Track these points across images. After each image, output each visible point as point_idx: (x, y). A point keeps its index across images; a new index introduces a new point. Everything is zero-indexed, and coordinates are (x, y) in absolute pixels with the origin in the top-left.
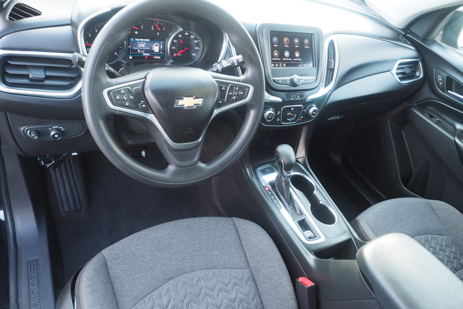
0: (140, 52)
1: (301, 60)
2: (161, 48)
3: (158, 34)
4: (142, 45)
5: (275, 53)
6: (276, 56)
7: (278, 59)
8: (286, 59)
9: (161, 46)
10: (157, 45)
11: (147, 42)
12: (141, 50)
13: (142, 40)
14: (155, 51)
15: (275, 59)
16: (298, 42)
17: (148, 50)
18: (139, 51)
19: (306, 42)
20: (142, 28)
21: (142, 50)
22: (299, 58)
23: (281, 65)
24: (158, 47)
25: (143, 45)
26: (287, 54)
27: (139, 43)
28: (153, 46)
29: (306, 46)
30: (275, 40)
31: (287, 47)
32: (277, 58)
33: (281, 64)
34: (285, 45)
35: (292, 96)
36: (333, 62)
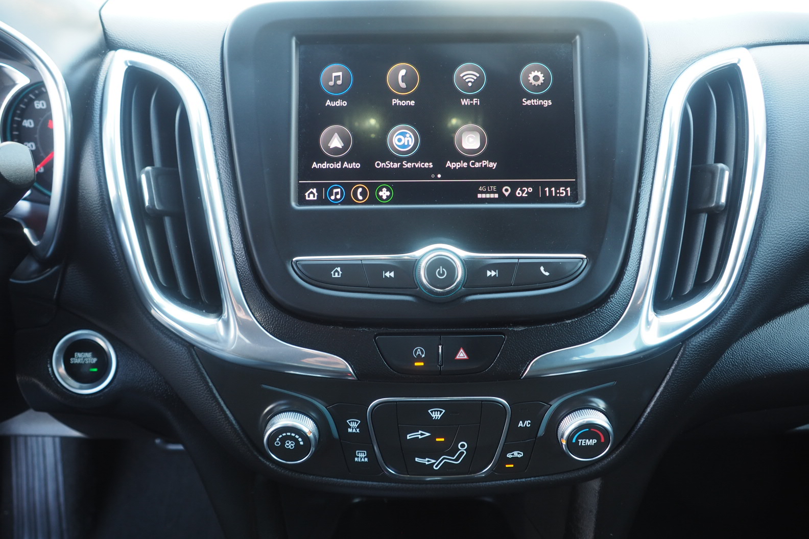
1: (493, 165)
5: (329, 138)
6: (336, 150)
7: (346, 165)
8: (396, 165)
15: (325, 165)
16: (477, 83)
19: (532, 81)
22: (479, 159)
23: (364, 194)
29: (530, 97)
30: (337, 78)
31: (408, 107)
32: (342, 160)
33: (360, 190)
34: (397, 97)
35: (419, 351)
36: (726, 175)
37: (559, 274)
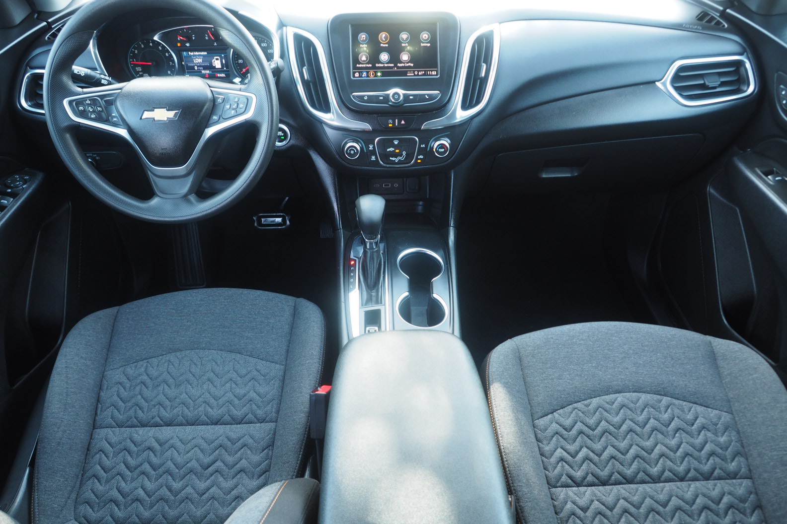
0: (198, 69)
1: (412, 65)
2: (224, 62)
3: (215, 44)
4: (198, 59)
5: (361, 57)
6: (364, 61)
7: (367, 65)
8: (382, 65)
9: (224, 60)
10: (217, 59)
11: (203, 56)
12: (198, 66)
13: (196, 53)
14: (216, 67)
15: (361, 66)
16: (407, 39)
17: (207, 65)
18: (196, 68)
19: (424, 37)
20: (193, 38)
21: (200, 66)
22: (407, 63)
23: (373, 74)
24: (219, 62)
25: (200, 60)
26: (384, 57)
27: (195, 57)
28: (213, 61)
29: (423, 43)
30: (363, 38)
31: (386, 47)
32: (366, 64)
33: (372, 73)
34: (382, 43)
35: (390, 121)
36: (484, 66)
37: (431, 97)
